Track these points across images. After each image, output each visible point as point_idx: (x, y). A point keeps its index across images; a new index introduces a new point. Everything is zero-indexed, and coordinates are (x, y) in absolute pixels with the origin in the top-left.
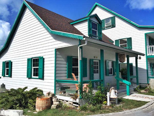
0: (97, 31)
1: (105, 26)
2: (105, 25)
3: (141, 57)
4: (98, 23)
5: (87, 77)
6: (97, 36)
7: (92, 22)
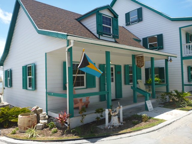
0: (111, 27)
1: (130, 21)
2: (130, 19)
3: (172, 59)
4: (113, 17)
5: (95, 87)
6: (112, 34)
7: (103, 15)
